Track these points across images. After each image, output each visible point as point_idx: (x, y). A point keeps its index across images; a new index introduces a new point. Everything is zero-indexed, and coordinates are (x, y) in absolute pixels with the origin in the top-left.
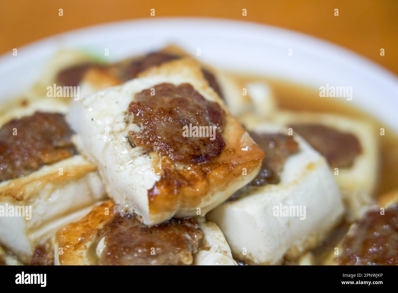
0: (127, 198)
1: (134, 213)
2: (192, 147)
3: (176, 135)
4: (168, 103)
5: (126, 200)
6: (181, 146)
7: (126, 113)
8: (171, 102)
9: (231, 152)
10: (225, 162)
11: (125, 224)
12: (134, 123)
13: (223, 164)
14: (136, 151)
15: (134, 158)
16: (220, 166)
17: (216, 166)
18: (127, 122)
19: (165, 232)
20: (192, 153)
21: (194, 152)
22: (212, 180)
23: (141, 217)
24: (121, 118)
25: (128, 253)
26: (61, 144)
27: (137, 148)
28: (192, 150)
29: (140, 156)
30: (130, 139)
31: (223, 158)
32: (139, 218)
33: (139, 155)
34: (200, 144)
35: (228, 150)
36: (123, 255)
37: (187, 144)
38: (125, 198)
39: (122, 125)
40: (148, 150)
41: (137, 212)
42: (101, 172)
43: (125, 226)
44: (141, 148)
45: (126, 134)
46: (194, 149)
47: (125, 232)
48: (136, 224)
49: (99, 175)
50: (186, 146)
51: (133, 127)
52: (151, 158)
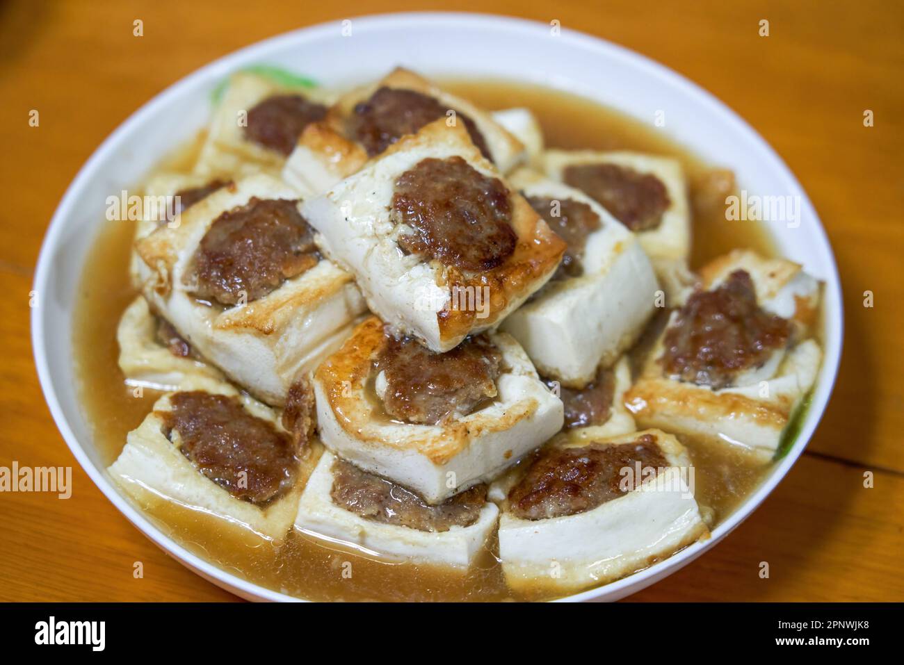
0: (402, 317)
1: (413, 335)
2: (480, 249)
3: (459, 235)
4: (442, 191)
5: (401, 319)
6: (468, 250)
7: (390, 209)
8: (446, 190)
9: (525, 247)
10: (520, 262)
11: (404, 351)
12: (404, 223)
13: (519, 265)
14: (411, 259)
15: (408, 268)
16: (516, 268)
17: (511, 269)
18: (394, 222)
19: (459, 359)
20: (482, 257)
21: (484, 255)
22: (509, 288)
23: (424, 341)
24: (385, 215)
25: (421, 392)
26: (301, 248)
27: (412, 256)
28: (482, 254)
29: (416, 265)
30: (401, 244)
31: (518, 256)
32: (421, 342)
33: (415, 263)
34: (489, 242)
35: (521, 245)
36: (415, 396)
37: (474, 245)
38: (400, 317)
39: (389, 226)
40: (427, 258)
41: (417, 334)
42: (359, 283)
43: (406, 353)
44: (418, 255)
45: (395, 237)
46: (483, 251)
47: (409, 363)
48: (420, 350)
49: (356, 285)
50: (473, 249)
51: (403, 229)
52: (432, 268)
